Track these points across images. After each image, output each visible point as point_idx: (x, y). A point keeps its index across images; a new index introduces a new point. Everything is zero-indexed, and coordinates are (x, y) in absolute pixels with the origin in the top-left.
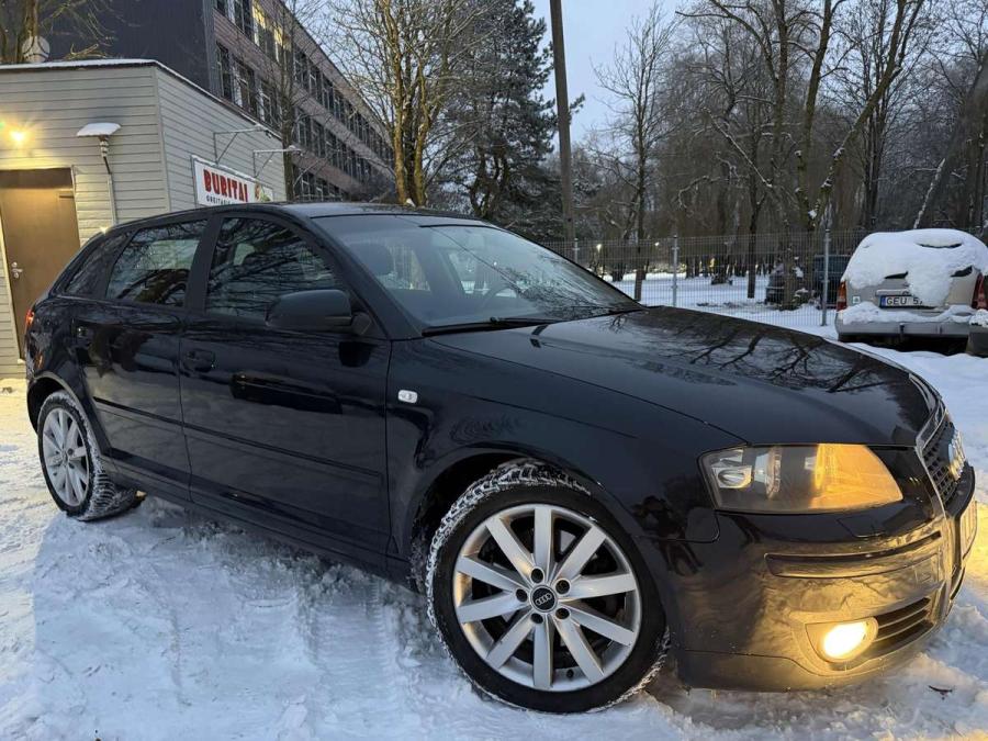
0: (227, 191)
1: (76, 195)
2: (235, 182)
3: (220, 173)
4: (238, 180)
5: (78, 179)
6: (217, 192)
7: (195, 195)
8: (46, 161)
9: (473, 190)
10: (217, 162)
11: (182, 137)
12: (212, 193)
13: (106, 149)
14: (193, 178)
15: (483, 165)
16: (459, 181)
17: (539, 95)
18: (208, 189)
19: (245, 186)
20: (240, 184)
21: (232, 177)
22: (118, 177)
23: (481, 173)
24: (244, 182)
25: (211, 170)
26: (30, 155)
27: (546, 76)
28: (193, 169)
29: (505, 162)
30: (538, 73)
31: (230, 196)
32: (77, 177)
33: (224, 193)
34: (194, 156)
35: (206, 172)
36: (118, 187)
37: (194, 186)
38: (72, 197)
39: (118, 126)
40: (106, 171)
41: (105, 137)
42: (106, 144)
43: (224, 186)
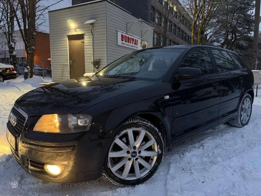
0: (130, 42)
1: (85, 42)
2: (133, 39)
3: (127, 36)
4: (135, 38)
5: (85, 37)
6: (126, 42)
7: (117, 42)
8: (79, 32)
9: (223, 44)
10: (127, 32)
11: (114, 24)
12: (124, 42)
13: (91, 28)
14: (117, 36)
15: (228, 36)
16: (218, 42)
17: (252, 12)
18: (122, 40)
19: (137, 40)
20: (135, 40)
21: (132, 37)
22: (95, 36)
23: (226, 39)
24: (136, 39)
25: (124, 35)
26: (76, 31)
28: (117, 34)
29: (235, 35)
30: (252, 4)
31: (131, 43)
32: (85, 36)
33: (128, 42)
34: (118, 30)
35: (122, 36)
36: (94, 39)
37: (117, 39)
38: (84, 42)
39: (95, 20)
40: (92, 34)
41: (92, 24)
42: (92, 26)
43: (128, 40)
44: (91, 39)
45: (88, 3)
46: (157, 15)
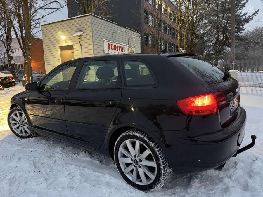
0: (117, 49)
2: (120, 47)
3: (114, 44)
4: (121, 46)
5: (75, 47)
6: (113, 49)
7: (104, 51)
8: (69, 43)
9: (214, 44)
10: (113, 41)
11: (100, 35)
12: (111, 50)
13: (79, 39)
14: (103, 46)
15: (219, 36)
18: (109, 48)
19: (124, 48)
20: (122, 47)
21: (119, 45)
22: (83, 46)
23: (217, 39)
24: (123, 46)
25: (110, 43)
26: (66, 42)
27: (244, 5)
28: (103, 43)
29: (226, 35)
30: (241, 4)
31: (118, 50)
33: (115, 50)
34: (104, 40)
35: (109, 45)
36: (83, 49)
37: (104, 48)
38: (74, 52)
39: (83, 33)
40: (80, 45)
41: (80, 36)
42: (80, 38)
43: (115, 48)
44: (80, 49)
45: (76, 18)
46: (151, 18)
